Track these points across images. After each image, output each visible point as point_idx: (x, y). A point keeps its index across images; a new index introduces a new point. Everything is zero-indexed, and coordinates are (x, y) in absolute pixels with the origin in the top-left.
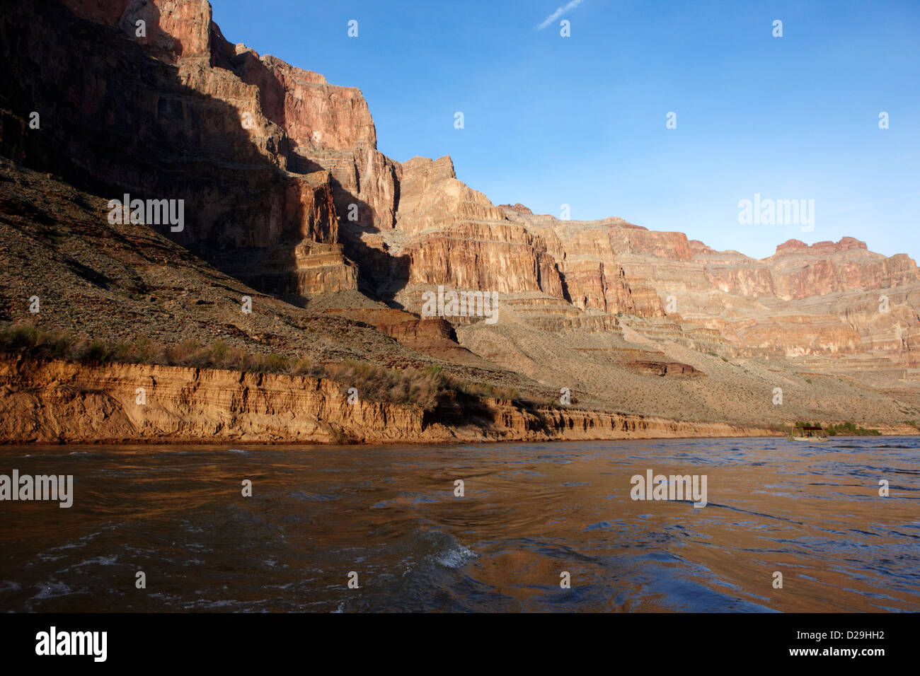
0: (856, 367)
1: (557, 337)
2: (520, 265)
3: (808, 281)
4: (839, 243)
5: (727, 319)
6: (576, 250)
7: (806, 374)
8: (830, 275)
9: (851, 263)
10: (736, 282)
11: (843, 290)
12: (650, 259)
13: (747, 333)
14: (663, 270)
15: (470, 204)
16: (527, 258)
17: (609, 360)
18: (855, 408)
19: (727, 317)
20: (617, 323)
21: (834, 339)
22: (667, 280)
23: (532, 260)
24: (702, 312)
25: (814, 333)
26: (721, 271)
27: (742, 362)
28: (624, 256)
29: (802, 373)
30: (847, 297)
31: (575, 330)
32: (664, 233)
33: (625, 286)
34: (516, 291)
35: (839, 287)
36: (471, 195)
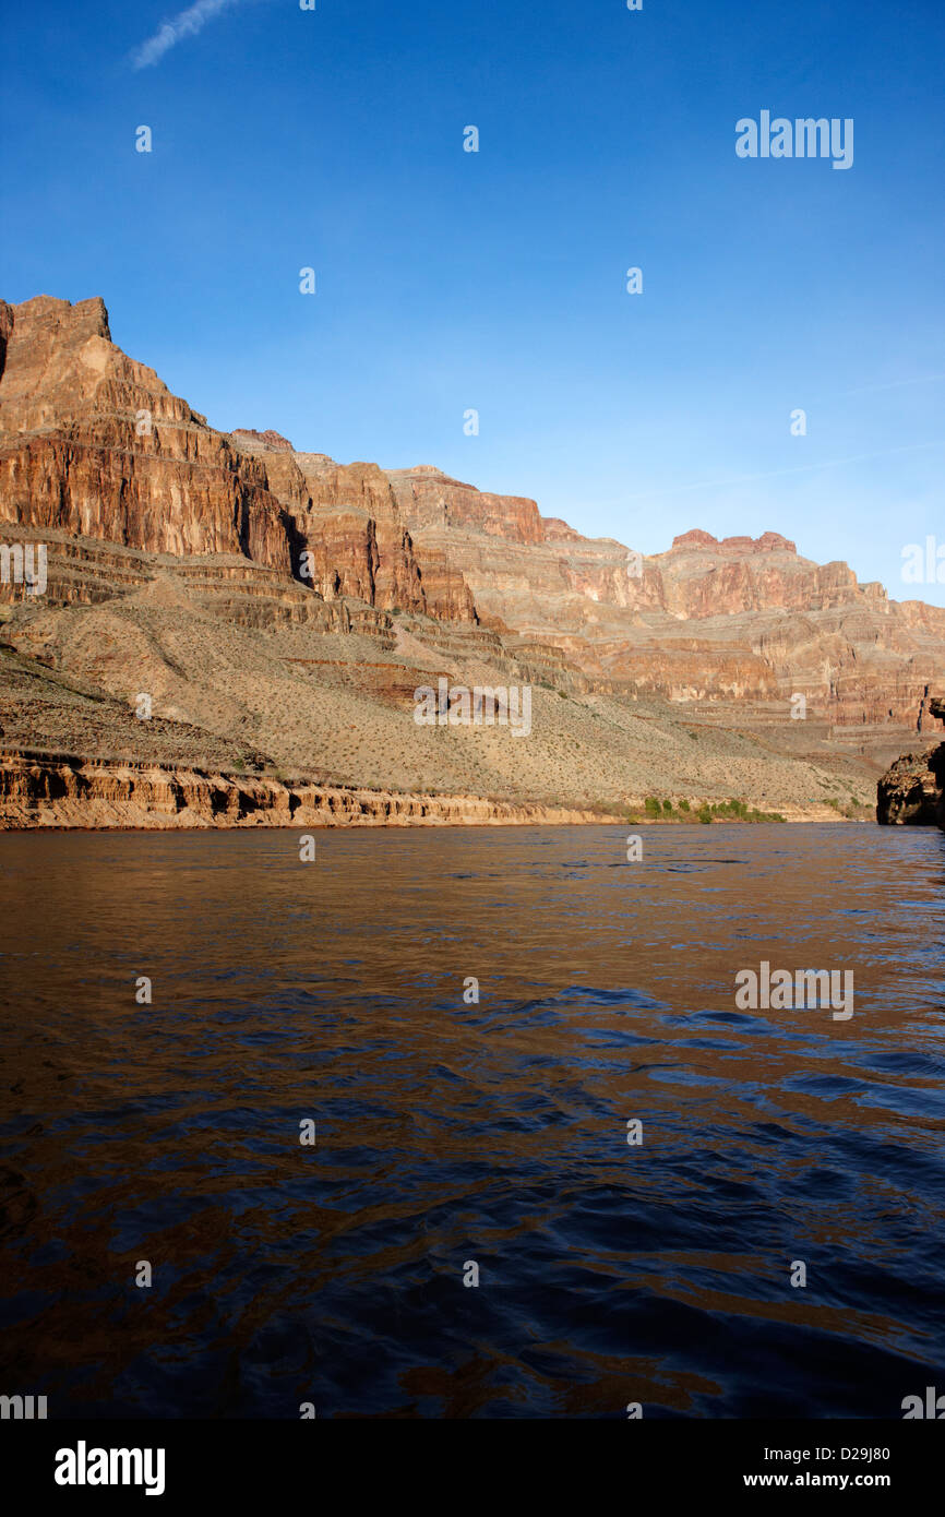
0: (767, 720)
1: (257, 636)
2: (209, 505)
3: (712, 592)
4: (759, 541)
5: (589, 639)
6: (331, 496)
7: (692, 724)
8: (743, 585)
9: (773, 570)
10: (609, 586)
11: (759, 609)
12: (476, 537)
13: (617, 661)
14: (495, 555)
15: (124, 386)
16: (223, 494)
17: (345, 681)
18: (753, 777)
19: (590, 635)
20: (389, 624)
21: (739, 678)
22: (499, 572)
23: (232, 498)
24: (550, 626)
25: (712, 667)
26: (590, 567)
27: (591, 700)
28: (434, 528)
29: (684, 724)
30: (764, 619)
31: (294, 626)
32: (503, 498)
33: (410, 564)
34: (198, 553)
35: (755, 605)
36: (127, 369)
